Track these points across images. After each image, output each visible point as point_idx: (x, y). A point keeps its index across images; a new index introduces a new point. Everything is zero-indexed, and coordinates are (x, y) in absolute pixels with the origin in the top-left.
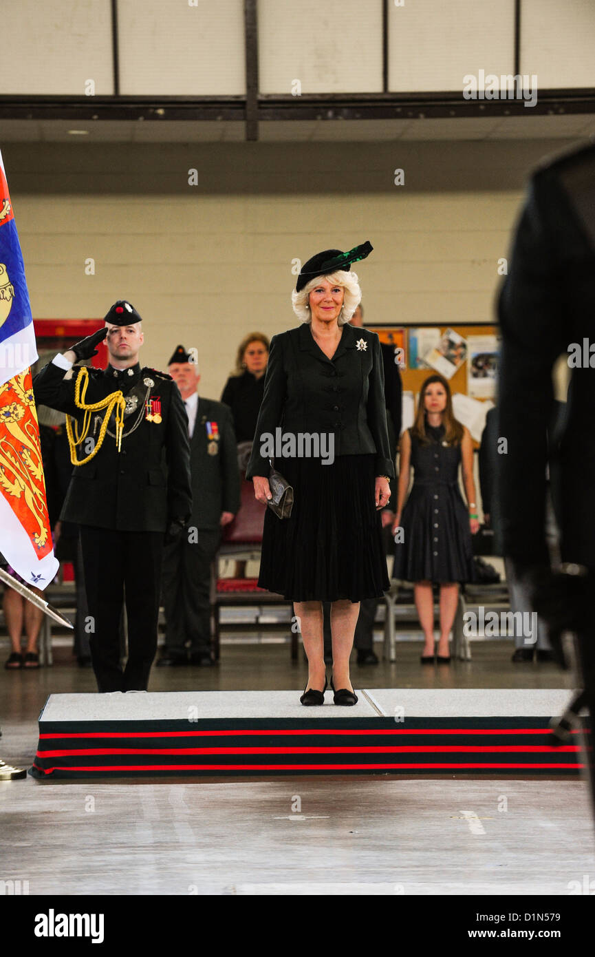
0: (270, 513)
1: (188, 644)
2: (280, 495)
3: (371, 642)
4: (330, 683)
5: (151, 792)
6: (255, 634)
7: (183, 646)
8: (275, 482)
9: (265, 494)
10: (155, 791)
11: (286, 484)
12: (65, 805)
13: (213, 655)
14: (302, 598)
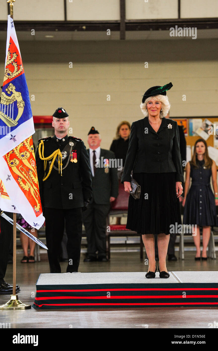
0: (131, 197)
1: (97, 253)
2: (135, 189)
3: (174, 251)
4: (158, 269)
5: (83, 314)
6: (125, 248)
7: (95, 253)
8: (133, 184)
9: (129, 189)
10: (85, 314)
11: (138, 184)
12: (48, 320)
13: (107, 257)
14: (145, 233)
